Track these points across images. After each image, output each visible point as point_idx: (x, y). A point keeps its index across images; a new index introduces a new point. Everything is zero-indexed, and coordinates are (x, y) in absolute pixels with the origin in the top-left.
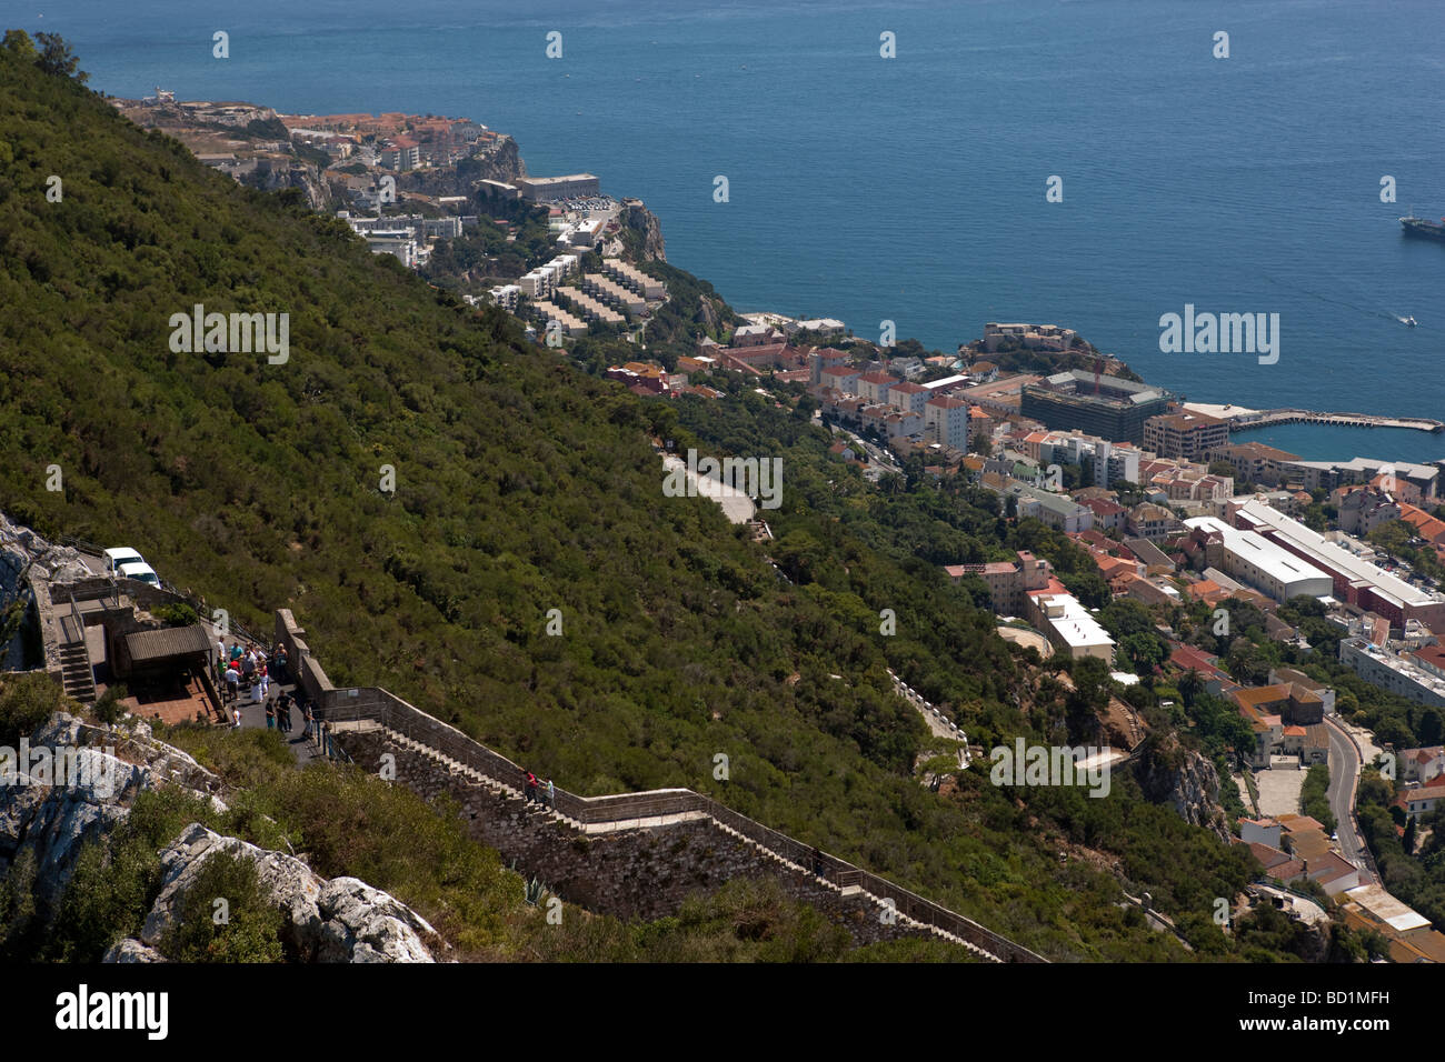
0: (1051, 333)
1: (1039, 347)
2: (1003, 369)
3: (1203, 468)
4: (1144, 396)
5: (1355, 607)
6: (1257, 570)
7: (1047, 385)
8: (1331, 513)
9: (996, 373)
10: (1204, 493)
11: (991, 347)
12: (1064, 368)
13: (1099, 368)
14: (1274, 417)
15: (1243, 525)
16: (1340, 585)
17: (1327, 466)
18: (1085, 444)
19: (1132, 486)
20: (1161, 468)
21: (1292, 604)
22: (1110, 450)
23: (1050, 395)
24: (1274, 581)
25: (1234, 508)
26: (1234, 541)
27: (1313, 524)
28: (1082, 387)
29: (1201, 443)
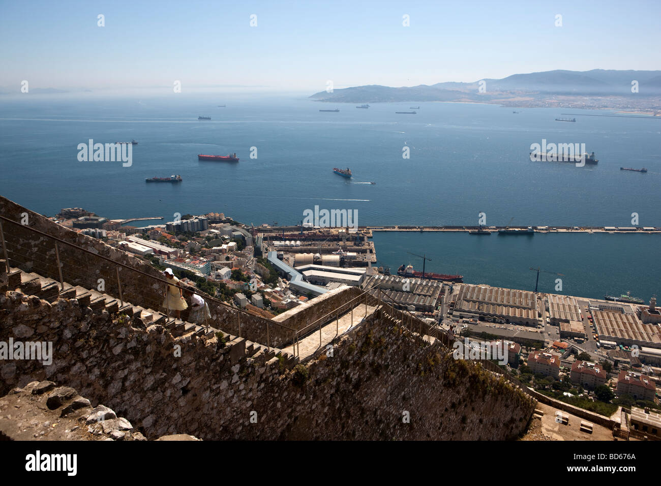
0: (76, 209)
1: (74, 213)
2: (67, 218)
3: (118, 232)
4: (101, 219)
5: (158, 254)
6: (137, 250)
7: (79, 220)
8: (148, 237)
9: (65, 220)
10: (120, 237)
11: (63, 214)
12: (81, 217)
13: (89, 215)
14: (129, 221)
15: (131, 242)
16: (154, 250)
17: (143, 228)
18: (92, 230)
19: (105, 237)
20: (109, 233)
21: (146, 256)
22: (98, 230)
23: (80, 222)
24: (141, 252)
25: (128, 238)
26: (130, 245)
27: (145, 239)
28: (86, 220)
29: (116, 227)
